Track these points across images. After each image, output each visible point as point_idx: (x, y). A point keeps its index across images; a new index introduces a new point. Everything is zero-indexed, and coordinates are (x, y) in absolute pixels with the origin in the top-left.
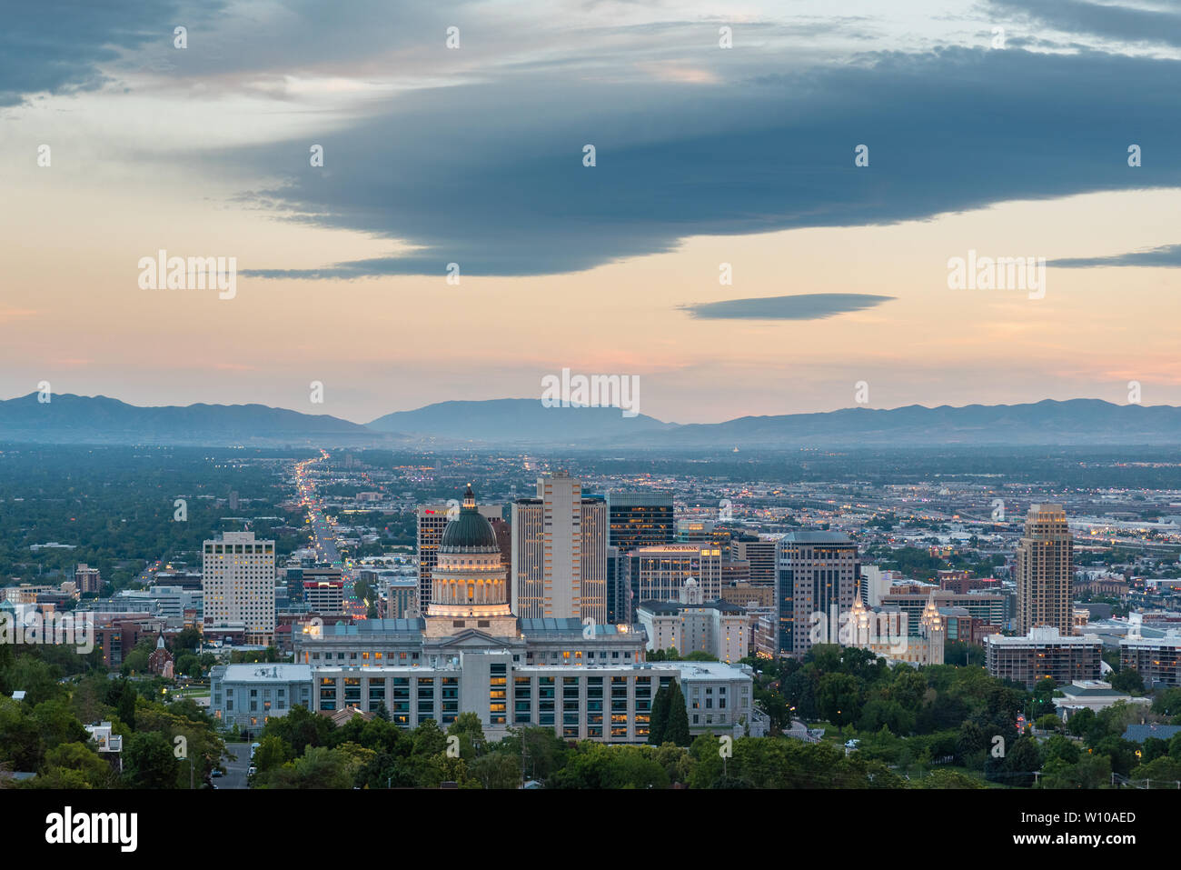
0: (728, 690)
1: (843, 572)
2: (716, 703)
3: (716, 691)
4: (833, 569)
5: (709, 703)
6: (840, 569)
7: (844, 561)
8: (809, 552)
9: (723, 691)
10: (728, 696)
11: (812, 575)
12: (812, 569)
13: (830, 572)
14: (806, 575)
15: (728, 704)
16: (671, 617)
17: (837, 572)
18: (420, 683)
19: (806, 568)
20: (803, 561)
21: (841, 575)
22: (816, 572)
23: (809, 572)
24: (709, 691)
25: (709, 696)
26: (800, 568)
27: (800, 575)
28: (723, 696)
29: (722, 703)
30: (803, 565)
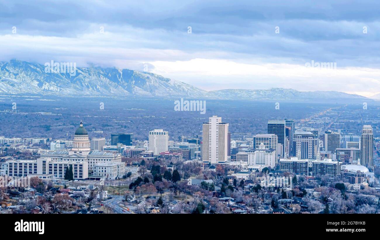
0: (107, 168)
1: (309, 142)
2: (104, 171)
3: (104, 168)
4: (307, 141)
5: (102, 171)
6: (308, 141)
7: (309, 139)
8: (300, 137)
9: (105, 168)
10: (106, 170)
11: (301, 143)
12: (301, 141)
13: (306, 142)
14: (299, 143)
15: (106, 171)
16: (253, 153)
17: (308, 142)
18: (29, 164)
19: (299, 141)
20: (298, 139)
21: (309, 143)
22: (302, 142)
23: (300, 142)
24: (102, 168)
25: (102, 169)
26: (298, 141)
27: (298, 143)
28: (105, 170)
29: (105, 171)
30: (298, 140)
